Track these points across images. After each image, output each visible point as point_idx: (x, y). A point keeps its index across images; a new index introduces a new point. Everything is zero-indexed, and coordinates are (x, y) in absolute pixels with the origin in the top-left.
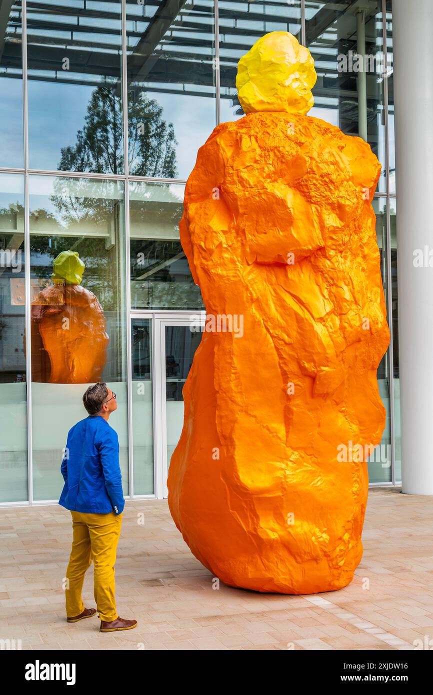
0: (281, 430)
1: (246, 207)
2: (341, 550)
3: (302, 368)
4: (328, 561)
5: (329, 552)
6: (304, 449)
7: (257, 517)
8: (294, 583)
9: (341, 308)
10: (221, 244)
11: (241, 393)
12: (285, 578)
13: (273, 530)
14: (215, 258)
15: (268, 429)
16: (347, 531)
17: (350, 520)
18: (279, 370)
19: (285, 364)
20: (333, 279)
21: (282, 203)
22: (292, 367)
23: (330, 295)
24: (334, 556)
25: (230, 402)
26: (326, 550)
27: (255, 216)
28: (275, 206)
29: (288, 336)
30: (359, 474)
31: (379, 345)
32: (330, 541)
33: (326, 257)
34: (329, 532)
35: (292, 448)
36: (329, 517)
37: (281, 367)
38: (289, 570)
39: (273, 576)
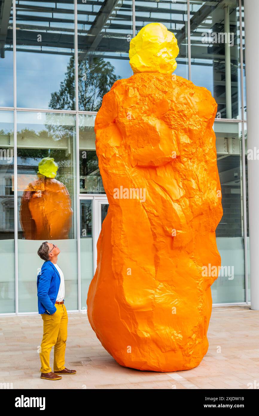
0: (152, 269)
1: (130, 131)
2: (190, 345)
3: (165, 231)
4: (182, 351)
5: (183, 346)
6: (166, 281)
7: (137, 323)
8: (160, 364)
9: (190, 194)
10: (115, 154)
11: (127, 246)
12: (154, 362)
13: (147, 332)
14: (111, 163)
15: (144, 269)
16: (194, 333)
17: (196, 326)
18: (151, 232)
19: (154, 228)
20: (185, 176)
21: (153, 129)
22: (159, 231)
23: (183, 186)
24: (186, 349)
25: (120, 252)
26: (180, 344)
27: (136, 137)
28: (149, 131)
29: (157, 211)
30: (202, 297)
31: (215, 216)
32: (183, 339)
33: (181, 162)
34: (182, 333)
35: (159, 281)
36: (183, 324)
37: (152, 231)
38: (157, 357)
39: (147, 361)
